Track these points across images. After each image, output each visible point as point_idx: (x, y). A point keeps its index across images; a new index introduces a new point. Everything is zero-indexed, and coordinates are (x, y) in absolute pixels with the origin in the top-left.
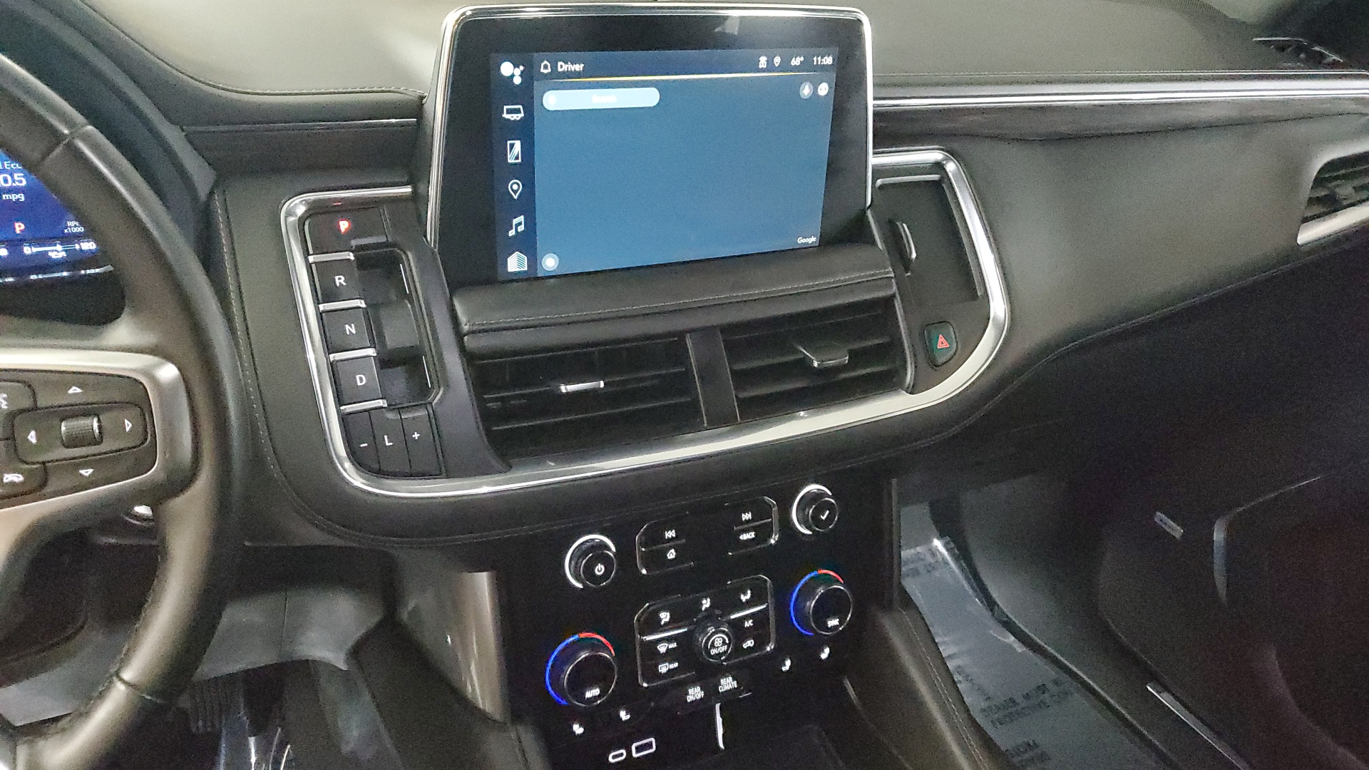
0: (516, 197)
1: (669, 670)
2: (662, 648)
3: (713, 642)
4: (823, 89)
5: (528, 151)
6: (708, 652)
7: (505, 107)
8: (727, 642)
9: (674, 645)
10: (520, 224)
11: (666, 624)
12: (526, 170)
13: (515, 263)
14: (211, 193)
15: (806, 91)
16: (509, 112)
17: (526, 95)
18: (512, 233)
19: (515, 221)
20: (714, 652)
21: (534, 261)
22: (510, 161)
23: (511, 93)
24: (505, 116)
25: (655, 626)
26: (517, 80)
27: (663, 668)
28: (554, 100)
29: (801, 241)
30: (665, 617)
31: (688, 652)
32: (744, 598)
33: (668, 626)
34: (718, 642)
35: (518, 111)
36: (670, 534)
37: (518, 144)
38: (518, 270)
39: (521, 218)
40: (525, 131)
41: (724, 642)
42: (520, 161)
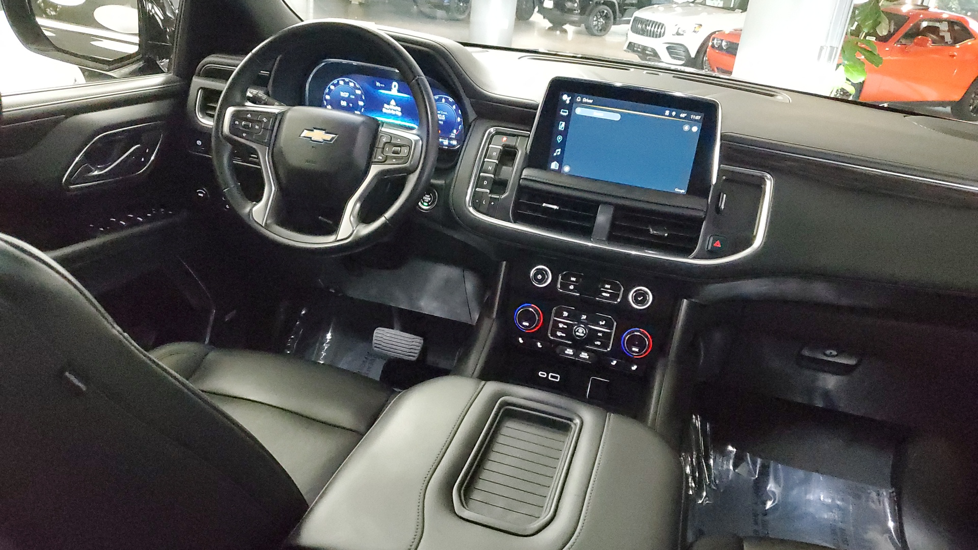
0: (559, 142)
1: (561, 336)
2: (561, 325)
3: (578, 330)
4: (695, 129)
5: (566, 127)
6: (575, 332)
7: (562, 110)
8: (584, 332)
9: (566, 327)
10: (558, 152)
11: (565, 317)
12: (565, 133)
13: (554, 165)
14: (472, 122)
15: (686, 128)
16: (563, 112)
17: (570, 107)
18: (555, 154)
19: (557, 150)
20: (577, 334)
21: (561, 167)
22: (560, 129)
23: (564, 105)
24: (561, 113)
25: (561, 316)
26: (568, 102)
27: (559, 334)
28: (579, 111)
29: (677, 190)
30: (566, 314)
31: (569, 331)
32: (601, 323)
33: (565, 318)
34: (580, 331)
35: (566, 112)
36: (573, 279)
37: (564, 123)
38: (554, 168)
39: (560, 150)
40: (567, 119)
41: (583, 333)
42: (563, 129)
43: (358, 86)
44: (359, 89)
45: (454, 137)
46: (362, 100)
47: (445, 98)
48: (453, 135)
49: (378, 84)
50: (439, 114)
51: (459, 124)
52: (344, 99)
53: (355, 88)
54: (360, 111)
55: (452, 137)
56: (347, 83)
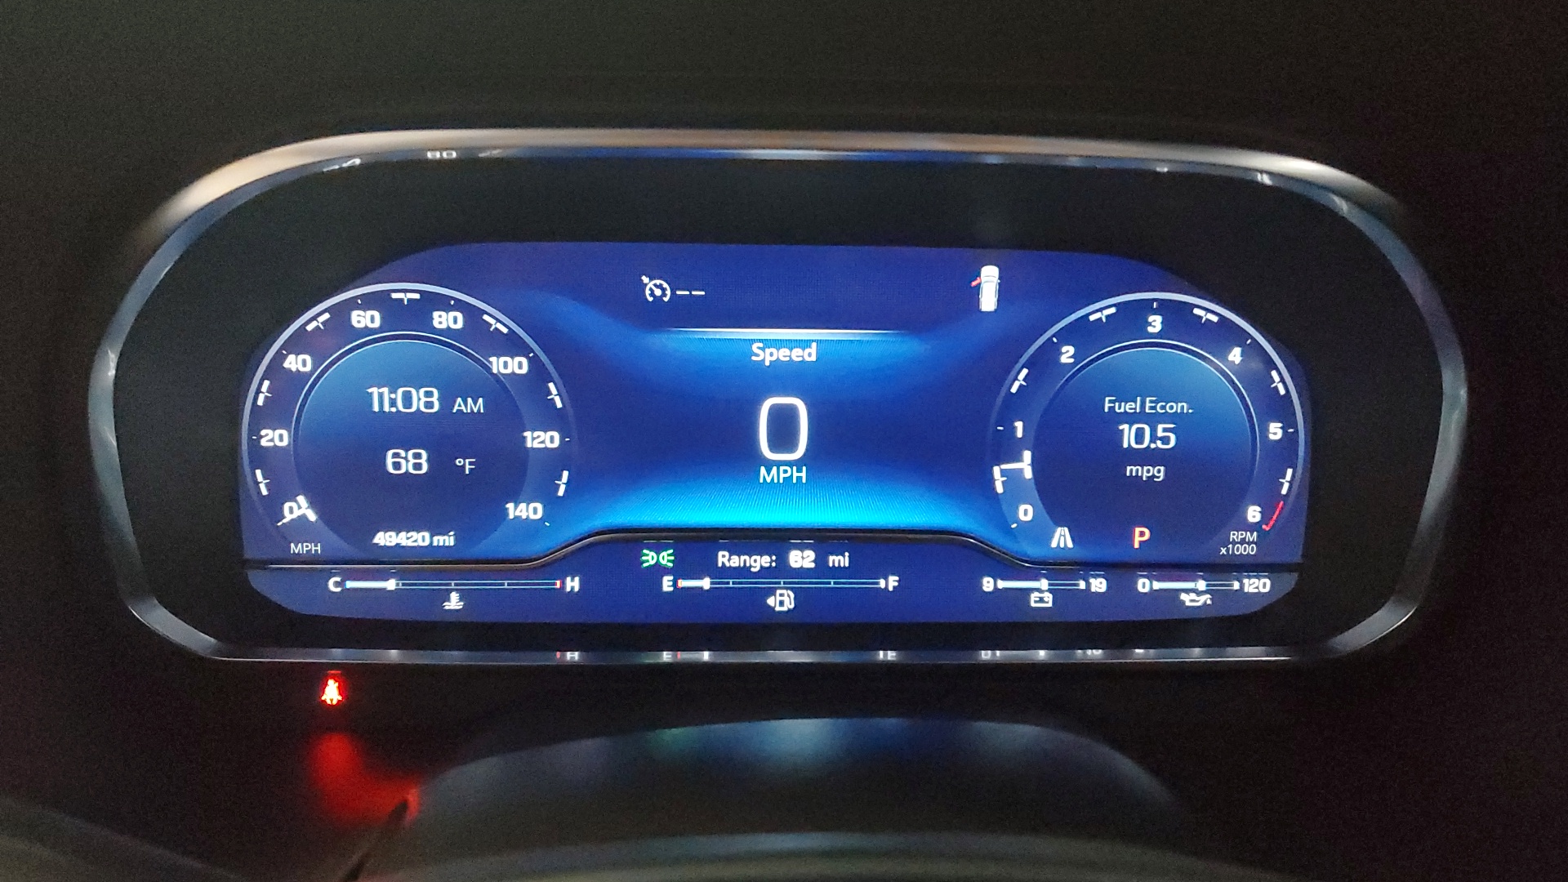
43: (497, 322)
44: (513, 344)
45: (1251, 550)
46: (550, 419)
47: (1165, 308)
48: (1242, 544)
49: (654, 287)
50: (1131, 418)
51: (1284, 452)
52: (408, 430)
53: (476, 331)
54: (546, 494)
55: (1241, 550)
56: (417, 315)
